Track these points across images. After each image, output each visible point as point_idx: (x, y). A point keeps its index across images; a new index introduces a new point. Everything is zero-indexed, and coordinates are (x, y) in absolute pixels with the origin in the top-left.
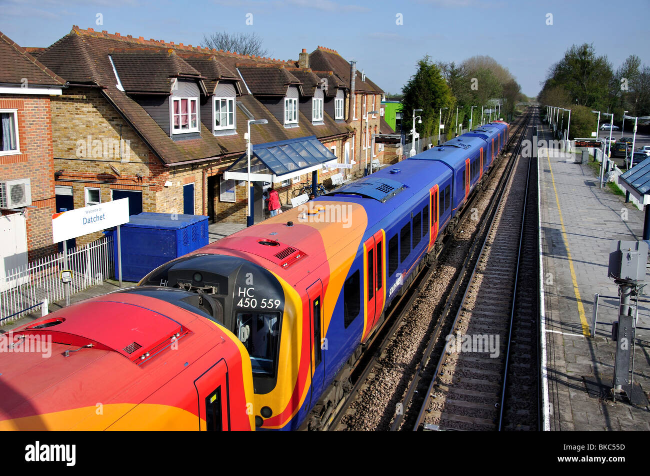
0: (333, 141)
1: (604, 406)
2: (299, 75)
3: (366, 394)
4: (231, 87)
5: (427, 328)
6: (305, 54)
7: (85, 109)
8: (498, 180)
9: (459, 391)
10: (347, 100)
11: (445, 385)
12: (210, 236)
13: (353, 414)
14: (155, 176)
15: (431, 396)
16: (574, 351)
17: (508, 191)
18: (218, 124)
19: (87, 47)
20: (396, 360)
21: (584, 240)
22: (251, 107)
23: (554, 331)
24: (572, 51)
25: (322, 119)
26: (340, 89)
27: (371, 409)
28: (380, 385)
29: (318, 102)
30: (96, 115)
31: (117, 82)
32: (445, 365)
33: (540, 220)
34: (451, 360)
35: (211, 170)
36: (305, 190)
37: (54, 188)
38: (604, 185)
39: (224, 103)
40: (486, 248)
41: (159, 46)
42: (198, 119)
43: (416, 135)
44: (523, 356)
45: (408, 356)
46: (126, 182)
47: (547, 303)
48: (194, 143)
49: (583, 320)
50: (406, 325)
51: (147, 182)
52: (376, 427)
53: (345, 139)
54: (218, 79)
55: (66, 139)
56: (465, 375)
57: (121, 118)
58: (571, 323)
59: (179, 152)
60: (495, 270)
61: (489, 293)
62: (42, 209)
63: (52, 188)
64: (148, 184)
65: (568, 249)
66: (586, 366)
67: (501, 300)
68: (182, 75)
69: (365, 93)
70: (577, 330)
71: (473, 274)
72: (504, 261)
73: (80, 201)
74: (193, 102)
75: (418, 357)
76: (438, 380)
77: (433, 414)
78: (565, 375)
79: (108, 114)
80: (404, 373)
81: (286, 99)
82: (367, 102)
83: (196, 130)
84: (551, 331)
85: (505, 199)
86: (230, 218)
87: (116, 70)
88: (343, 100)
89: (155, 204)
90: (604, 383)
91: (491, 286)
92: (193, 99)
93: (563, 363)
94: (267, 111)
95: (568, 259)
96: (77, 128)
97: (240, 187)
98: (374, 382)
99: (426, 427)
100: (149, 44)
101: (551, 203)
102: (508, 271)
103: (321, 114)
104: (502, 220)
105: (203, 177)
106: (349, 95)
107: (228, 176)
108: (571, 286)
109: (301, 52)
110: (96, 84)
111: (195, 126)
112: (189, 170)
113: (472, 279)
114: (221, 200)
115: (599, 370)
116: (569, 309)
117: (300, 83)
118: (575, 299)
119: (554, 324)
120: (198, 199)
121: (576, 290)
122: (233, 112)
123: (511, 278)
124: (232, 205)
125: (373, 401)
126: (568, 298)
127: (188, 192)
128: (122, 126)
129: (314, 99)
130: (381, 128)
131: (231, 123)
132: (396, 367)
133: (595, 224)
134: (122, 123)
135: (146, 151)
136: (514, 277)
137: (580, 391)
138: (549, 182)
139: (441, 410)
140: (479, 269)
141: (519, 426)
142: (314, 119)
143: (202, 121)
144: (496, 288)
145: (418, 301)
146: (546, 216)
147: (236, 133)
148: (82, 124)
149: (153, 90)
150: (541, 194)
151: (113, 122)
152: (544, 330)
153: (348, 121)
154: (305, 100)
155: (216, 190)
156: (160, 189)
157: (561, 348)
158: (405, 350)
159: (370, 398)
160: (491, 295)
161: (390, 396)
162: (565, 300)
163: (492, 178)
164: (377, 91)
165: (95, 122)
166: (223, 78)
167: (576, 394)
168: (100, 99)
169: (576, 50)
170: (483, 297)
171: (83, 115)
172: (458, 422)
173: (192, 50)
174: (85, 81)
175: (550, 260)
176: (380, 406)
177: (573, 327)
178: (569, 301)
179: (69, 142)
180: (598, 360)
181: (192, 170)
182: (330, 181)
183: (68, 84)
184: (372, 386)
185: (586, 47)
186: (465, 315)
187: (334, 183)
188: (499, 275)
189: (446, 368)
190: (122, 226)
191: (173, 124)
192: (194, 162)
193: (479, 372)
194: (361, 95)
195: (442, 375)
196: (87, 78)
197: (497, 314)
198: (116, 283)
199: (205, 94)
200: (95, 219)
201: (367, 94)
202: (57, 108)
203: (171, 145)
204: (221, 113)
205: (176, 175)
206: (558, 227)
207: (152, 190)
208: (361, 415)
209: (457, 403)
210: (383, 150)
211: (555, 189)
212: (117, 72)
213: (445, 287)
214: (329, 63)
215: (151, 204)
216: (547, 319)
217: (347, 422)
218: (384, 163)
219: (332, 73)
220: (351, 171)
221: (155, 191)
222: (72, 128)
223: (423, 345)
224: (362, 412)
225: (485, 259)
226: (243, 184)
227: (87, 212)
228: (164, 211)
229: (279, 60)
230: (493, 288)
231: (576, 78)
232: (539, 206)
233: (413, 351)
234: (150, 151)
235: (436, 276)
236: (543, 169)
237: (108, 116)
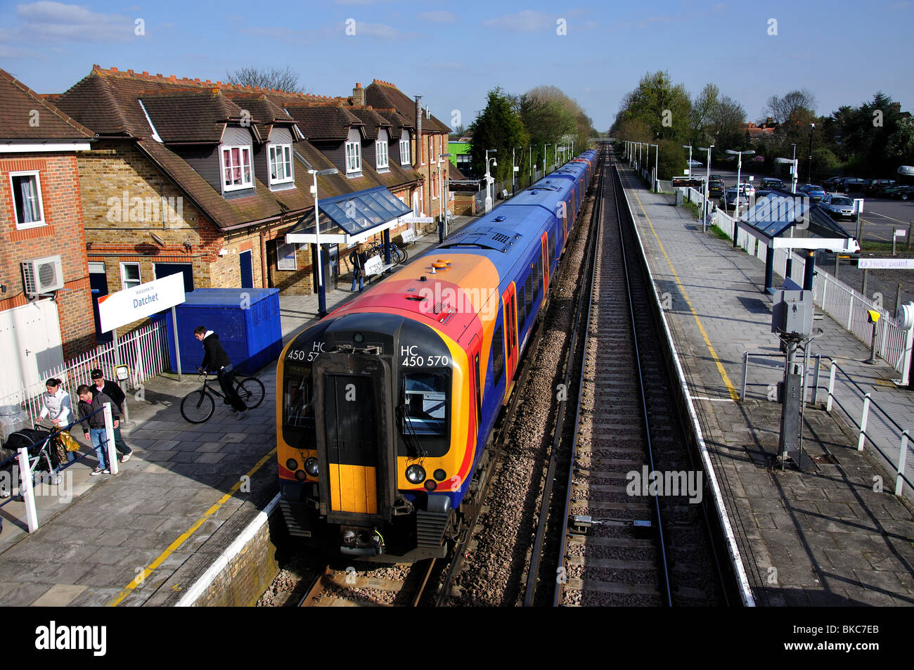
0: (401, 191)
1: (774, 476)
2: (358, 113)
3: (497, 487)
4: (286, 131)
5: (549, 404)
6: (360, 89)
7: (115, 167)
8: (587, 228)
9: (602, 475)
10: (414, 142)
11: (585, 469)
12: (282, 313)
13: (487, 512)
14: (207, 244)
15: (573, 483)
16: (727, 418)
17: (601, 240)
18: (274, 177)
19: (113, 91)
20: (523, 445)
21: (703, 292)
22: (307, 154)
23: (700, 398)
24: (646, 79)
25: (386, 165)
26: (405, 129)
27: (508, 504)
28: (511, 476)
29: (382, 144)
30: (130, 173)
31: (152, 131)
32: (580, 447)
33: (650, 272)
34: (585, 440)
35: (270, 232)
36: (374, 251)
37: (87, 266)
38: (707, 229)
39: (279, 151)
40: (593, 308)
41: (193, 85)
42: (252, 172)
43: (489, 179)
44: (664, 428)
45: (536, 439)
46: (172, 253)
47: (684, 366)
48: (249, 201)
49: (727, 382)
50: (524, 403)
51: (198, 252)
52: (519, 525)
53: (413, 189)
54: (272, 123)
55: (93, 204)
56: (604, 456)
57: (161, 175)
58: (715, 386)
59: (234, 213)
60: (609, 332)
61: (609, 359)
62: (74, 292)
63: (85, 265)
64: (199, 254)
65: (689, 303)
66: (744, 434)
67: (624, 366)
68: (232, 120)
69: (431, 133)
70: (723, 394)
71: (587, 339)
72: (616, 321)
73: (115, 280)
74: (245, 151)
75: (548, 440)
76: (576, 464)
77: (579, 503)
78: (725, 446)
79: (144, 171)
80: (536, 459)
81: (347, 143)
82: (434, 144)
83: (250, 185)
84: (697, 398)
85: (600, 250)
86: (291, 289)
87: (150, 116)
88: (408, 141)
89: (209, 278)
90: (767, 451)
91: (609, 350)
92: (245, 147)
93: (719, 433)
94: (325, 158)
95: (692, 315)
96: (107, 190)
97: (300, 251)
98: (502, 472)
99: (577, 520)
100: (182, 83)
101: (656, 252)
102: (623, 332)
103: (386, 159)
104: (602, 274)
105: (261, 242)
106: (415, 136)
107: (291, 238)
108: (704, 345)
109: (355, 87)
110: (128, 135)
111: (249, 181)
112: (244, 234)
113: (587, 344)
114: (279, 269)
115: (758, 437)
116: (709, 371)
117: (362, 124)
118: (712, 360)
119: (698, 389)
120: (257, 269)
121: (711, 349)
122: (290, 162)
123: (628, 340)
124: (293, 273)
125: (508, 495)
126: (704, 358)
127: (245, 259)
128: (163, 184)
129: (377, 142)
130: (450, 174)
131: (288, 175)
132: (525, 453)
133: (710, 273)
134: (162, 181)
135: (194, 213)
136: (632, 338)
137: (746, 463)
138: (647, 228)
139: (587, 499)
140: (591, 332)
141: (676, 507)
142: (379, 166)
143: (257, 175)
144: (615, 353)
145: (530, 374)
146: (656, 267)
147: (294, 187)
148: (112, 184)
149: (198, 139)
150: (642, 242)
151: (151, 181)
152: (689, 398)
153: (416, 167)
154: (368, 143)
155: (273, 257)
156: (214, 259)
157: (713, 416)
158: (530, 432)
159: (503, 492)
160: (612, 362)
161: (527, 487)
162: (702, 361)
163: (580, 226)
164: (444, 130)
165: (128, 181)
166: (278, 121)
167: (741, 466)
168: (134, 153)
169: (651, 78)
170: (603, 364)
171: (113, 173)
172: (609, 510)
173: (232, 89)
174: (114, 132)
175: (673, 316)
176: (518, 500)
177: (719, 391)
178: (707, 362)
179: (97, 207)
180: (755, 426)
181: (248, 234)
182: (400, 237)
183: (98, 136)
184: (502, 478)
185: (661, 74)
186: (588, 387)
187: (405, 241)
188: (614, 337)
189: (580, 449)
190: (177, 307)
191: (224, 180)
192: (252, 223)
193: (618, 450)
194: (427, 136)
195: (579, 458)
196: (117, 128)
197: (623, 383)
198: (174, 376)
199: (259, 141)
200: (147, 301)
201: (433, 134)
202: (80, 167)
203: (224, 205)
204: (277, 163)
205: (231, 241)
206: (672, 279)
207: (204, 261)
208: (497, 512)
209: (603, 488)
210: (453, 199)
211: (656, 235)
212: (151, 119)
213: (558, 356)
214: (389, 100)
215: (204, 278)
216: (689, 384)
217: (483, 522)
218: (455, 214)
219: (394, 111)
220: (421, 226)
221: (209, 262)
222: (100, 191)
223: (549, 426)
224: (498, 509)
225: (595, 321)
226: (305, 248)
227: (137, 293)
228: (220, 286)
229: (330, 97)
230: (612, 353)
231: (653, 109)
232: (645, 256)
233: (540, 434)
234: (200, 213)
235: (545, 344)
236: (636, 213)
237: (145, 174)
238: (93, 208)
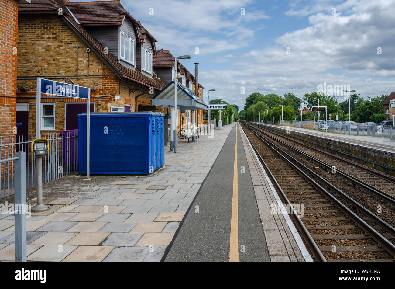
7: (45, 36)
14: (107, 88)
18: (144, 67)
30: (55, 40)
31: (74, 18)
39: (147, 54)
51: (99, 94)
54: (146, 34)
55: (26, 62)
63: (13, 88)
64: (100, 96)
73: (35, 116)
74: (132, 42)
79: (66, 39)
83: (133, 63)
92: (132, 40)
96: (37, 52)
105: (135, 103)
111: (132, 61)
112: (128, 93)
122: (151, 63)
128: (79, 48)
129: (183, 77)
131: (150, 70)
134: (79, 45)
135: (100, 67)
147: (152, 78)
148: (41, 48)
151: (70, 46)
156: (111, 100)
165: (54, 46)
168: (61, 27)
171: (43, 41)
174: (48, 10)
179: (28, 64)
181: (130, 94)
191: (120, 52)
199: (139, 40)
204: (145, 60)
205: (121, 94)
207: (104, 101)
212: (73, 14)
221: (107, 101)
222: (32, 53)
237: (67, 40)
238: (25, 64)
